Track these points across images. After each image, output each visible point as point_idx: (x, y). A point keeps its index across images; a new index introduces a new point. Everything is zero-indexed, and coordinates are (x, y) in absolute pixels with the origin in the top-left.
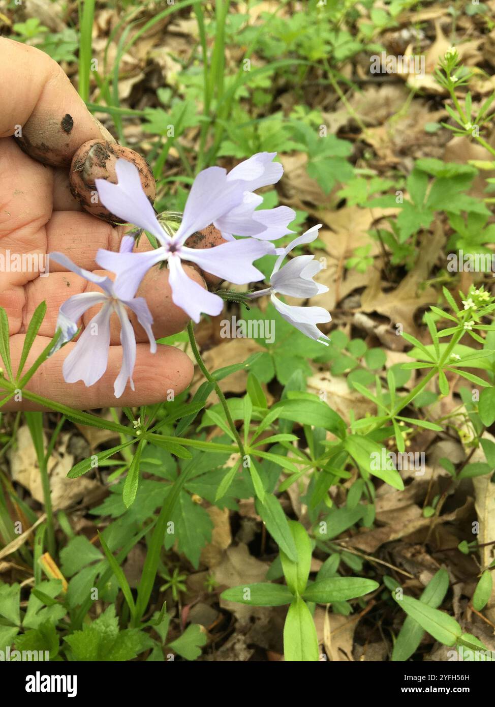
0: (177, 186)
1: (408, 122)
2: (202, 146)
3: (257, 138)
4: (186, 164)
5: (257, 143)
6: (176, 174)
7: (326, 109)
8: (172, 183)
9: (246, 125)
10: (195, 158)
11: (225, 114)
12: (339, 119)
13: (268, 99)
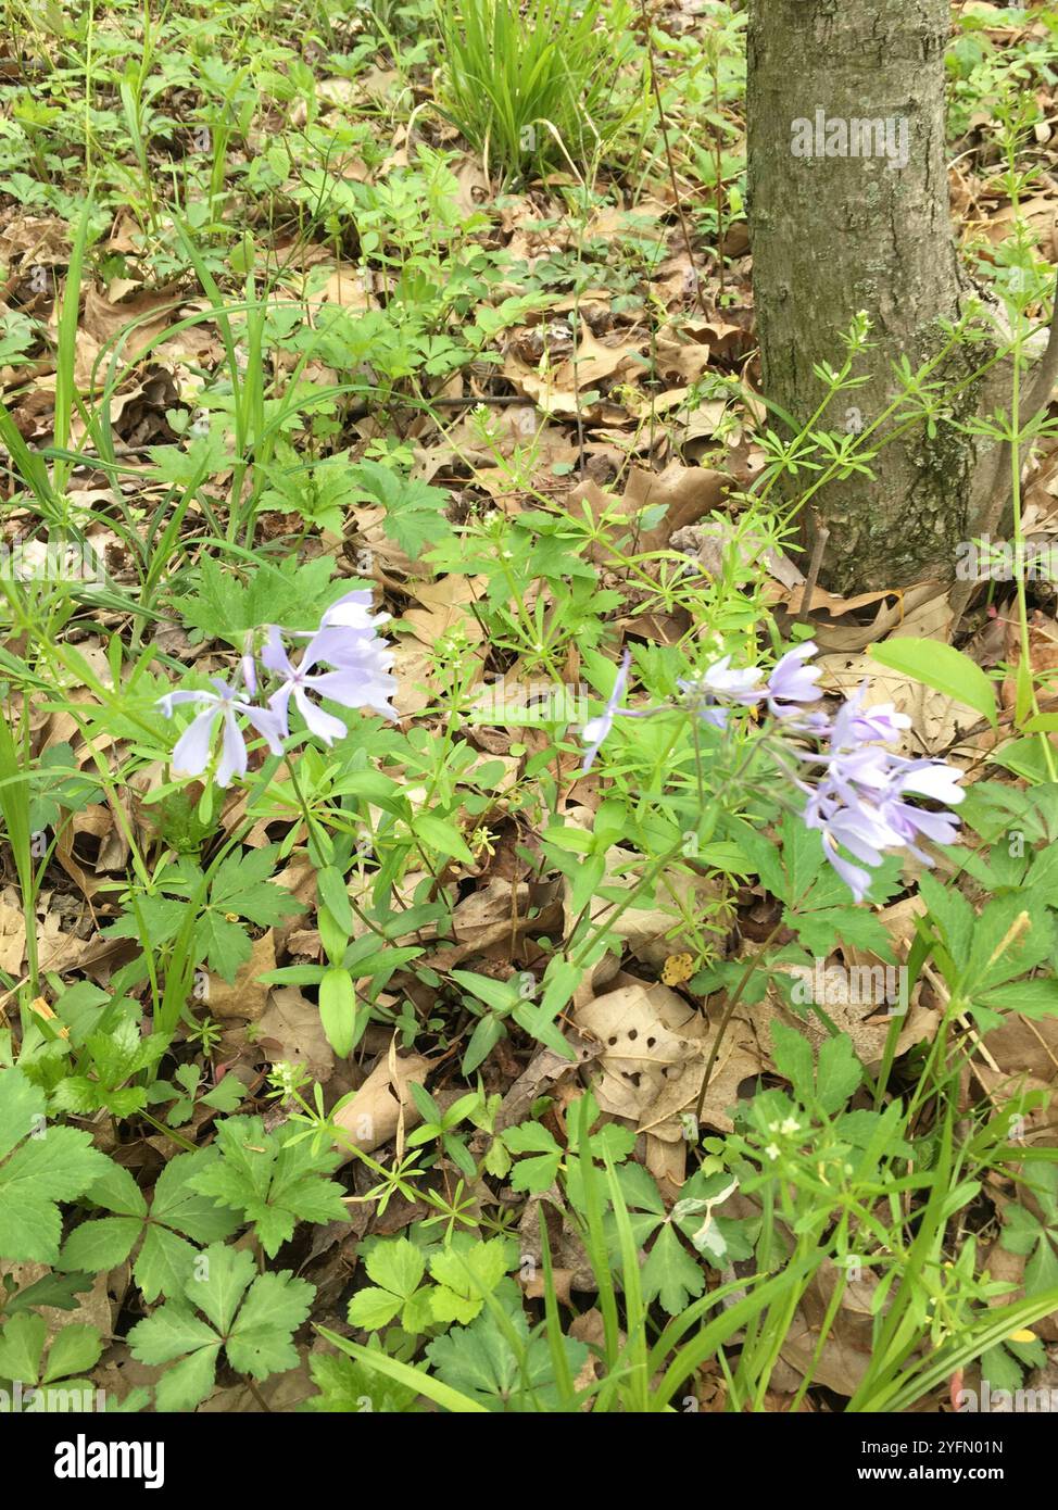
0: (201, 551)
1: (539, 460)
2: (236, 497)
3: (313, 486)
4: (213, 523)
5: (312, 492)
6: (201, 535)
7: (424, 442)
8: (193, 547)
9: (298, 468)
10: (226, 514)
11: (266, 454)
12: (438, 457)
13: (337, 427)
